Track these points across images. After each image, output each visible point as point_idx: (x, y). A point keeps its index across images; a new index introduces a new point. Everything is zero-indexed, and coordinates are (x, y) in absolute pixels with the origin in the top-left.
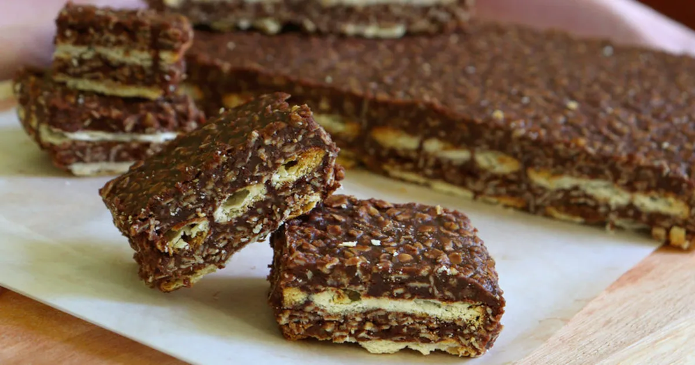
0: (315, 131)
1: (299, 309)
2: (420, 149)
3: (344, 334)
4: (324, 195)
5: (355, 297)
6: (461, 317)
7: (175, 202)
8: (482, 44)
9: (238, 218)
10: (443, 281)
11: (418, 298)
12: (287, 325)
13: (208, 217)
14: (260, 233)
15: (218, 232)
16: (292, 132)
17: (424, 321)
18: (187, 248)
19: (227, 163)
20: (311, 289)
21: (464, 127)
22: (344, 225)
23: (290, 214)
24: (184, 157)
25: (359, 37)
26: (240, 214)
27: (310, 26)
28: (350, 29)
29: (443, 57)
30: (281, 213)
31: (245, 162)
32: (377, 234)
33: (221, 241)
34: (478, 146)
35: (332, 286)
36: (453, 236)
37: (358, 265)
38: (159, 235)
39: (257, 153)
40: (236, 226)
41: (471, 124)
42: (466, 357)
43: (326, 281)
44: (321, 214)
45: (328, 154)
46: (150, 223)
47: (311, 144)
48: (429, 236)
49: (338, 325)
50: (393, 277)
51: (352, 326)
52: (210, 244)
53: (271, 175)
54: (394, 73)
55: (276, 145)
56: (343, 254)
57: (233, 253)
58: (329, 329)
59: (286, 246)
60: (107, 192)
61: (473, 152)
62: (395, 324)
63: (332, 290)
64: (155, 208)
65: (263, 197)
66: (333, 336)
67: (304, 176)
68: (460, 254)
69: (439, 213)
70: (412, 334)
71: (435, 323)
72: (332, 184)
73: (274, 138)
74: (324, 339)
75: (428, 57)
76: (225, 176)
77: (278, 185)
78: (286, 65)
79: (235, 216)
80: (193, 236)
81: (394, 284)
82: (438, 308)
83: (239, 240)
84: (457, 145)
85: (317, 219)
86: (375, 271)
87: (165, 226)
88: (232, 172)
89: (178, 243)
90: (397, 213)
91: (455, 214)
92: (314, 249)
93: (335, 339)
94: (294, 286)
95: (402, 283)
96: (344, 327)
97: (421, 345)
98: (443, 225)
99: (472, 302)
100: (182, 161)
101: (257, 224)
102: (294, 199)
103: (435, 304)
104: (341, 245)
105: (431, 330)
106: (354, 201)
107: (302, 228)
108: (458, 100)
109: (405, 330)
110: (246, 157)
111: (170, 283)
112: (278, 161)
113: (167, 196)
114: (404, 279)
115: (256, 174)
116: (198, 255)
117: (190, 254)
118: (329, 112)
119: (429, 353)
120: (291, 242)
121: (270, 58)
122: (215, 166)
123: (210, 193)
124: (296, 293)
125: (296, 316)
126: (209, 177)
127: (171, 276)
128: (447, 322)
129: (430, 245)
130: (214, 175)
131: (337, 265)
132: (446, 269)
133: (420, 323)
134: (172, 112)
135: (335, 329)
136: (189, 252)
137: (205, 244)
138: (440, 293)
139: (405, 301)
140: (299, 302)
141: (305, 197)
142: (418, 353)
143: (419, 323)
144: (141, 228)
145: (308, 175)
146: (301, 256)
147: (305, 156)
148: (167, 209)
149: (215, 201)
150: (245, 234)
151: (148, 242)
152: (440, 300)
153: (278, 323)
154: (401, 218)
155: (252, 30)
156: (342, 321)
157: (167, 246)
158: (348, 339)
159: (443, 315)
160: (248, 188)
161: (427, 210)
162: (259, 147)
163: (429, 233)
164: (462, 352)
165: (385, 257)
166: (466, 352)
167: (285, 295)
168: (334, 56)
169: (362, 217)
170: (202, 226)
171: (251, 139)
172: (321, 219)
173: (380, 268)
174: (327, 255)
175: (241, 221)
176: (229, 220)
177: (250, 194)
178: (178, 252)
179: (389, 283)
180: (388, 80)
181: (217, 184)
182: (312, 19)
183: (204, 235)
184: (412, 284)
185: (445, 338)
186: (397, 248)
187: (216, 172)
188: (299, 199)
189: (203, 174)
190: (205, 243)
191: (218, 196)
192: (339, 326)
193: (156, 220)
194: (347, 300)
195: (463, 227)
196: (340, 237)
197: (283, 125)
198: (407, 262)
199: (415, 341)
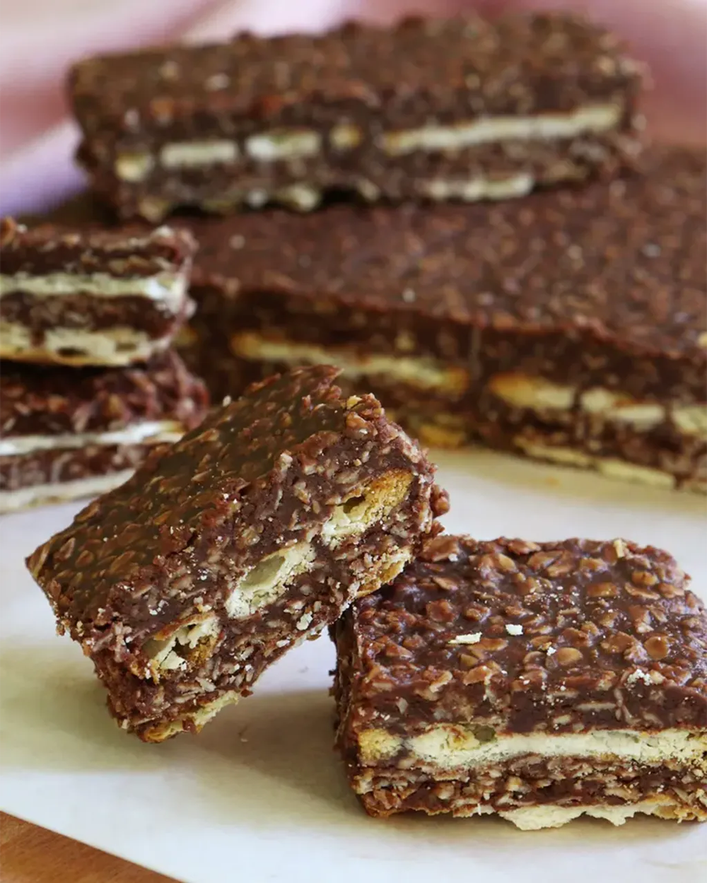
0: (391, 441)
1: (388, 765)
2: (576, 408)
3: (472, 801)
4: (416, 549)
5: (486, 735)
6: (675, 755)
7: (156, 591)
8: (666, 195)
9: (269, 607)
10: (639, 698)
11: (597, 729)
12: (371, 794)
13: (216, 611)
14: (309, 628)
15: (236, 635)
16: (351, 449)
17: (610, 769)
18: (184, 667)
19: (241, 514)
20: (406, 729)
21: (649, 367)
22: (456, 598)
23: (358, 590)
24: (166, 498)
25: (455, 202)
26: (272, 599)
27: (369, 190)
28: (439, 189)
29: (601, 229)
30: (344, 590)
31: (272, 508)
32: (516, 612)
33: (242, 648)
34: (677, 396)
35: (443, 720)
36: (651, 602)
37: (487, 681)
38: (132, 651)
39: (293, 492)
40: (265, 621)
41: (661, 360)
42: (690, 821)
43: (432, 713)
44: (414, 579)
45: (417, 479)
46: (114, 632)
47: (386, 465)
48: (607, 605)
49: (460, 787)
50: (550, 697)
51: (485, 787)
52: (224, 656)
53: (321, 526)
54: (520, 271)
55: (324, 473)
56: (458, 662)
57: (265, 668)
58: (444, 795)
59: (357, 652)
60: (39, 567)
61: (668, 410)
62: (560, 777)
63: (445, 728)
64: (120, 604)
65: (310, 566)
66: (452, 806)
67: (378, 522)
68: (665, 639)
69: (620, 554)
70: (592, 791)
71: (631, 770)
72: (429, 529)
73: (319, 461)
74: (438, 812)
75: (577, 232)
76: (240, 536)
77: (334, 543)
78: (334, 274)
79: (263, 603)
80: (193, 646)
81: (552, 708)
82: (633, 742)
83: (275, 645)
84: (639, 397)
85: (410, 590)
86: (517, 689)
87: (141, 634)
88: (251, 528)
89: (167, 660)
90: (546, 561)
91: (650, 552)
92: (407, 655)
93: (457, 810)
94: (377, 727)
95: (566, 706)
96: (471, 788)
97: (609, 808)
98: (629, 577)
99: (693, 729)
100: (163, 506)
101: (303, 614)
102: (363, 563)
103: (627, 735)
104: (453, 642)
105: (626, 782)
106: (469, 544)
107: (383, 614)
108: (635, 316)
109: (578, 786)
110: (274, 501)
111: (160, 728)
112: (330, 501)
113: (140, 582)
114: (569, 700)
115: (294, 528)
116: (205, 677)
117: (191, 677)
118: (414, 354)
119: (624, 821)
120: (365, 646)
121: (305, 261)
122: (220, 521)
123: (216, 568)
124: (381, 738)
125: (385, 778)
126: (211, 542)
127: (161, 719)
128: (651, 765)
129: (610, 624)
130: (220, 538)
131: (449, 684)
132: (642, 675)
133: (605, 772)
134: (150, 388)
135: (455, 794)
136: (188, 674)
137: (215, 657)
138: (635, 718)
139: (574, 735)
140: (388, 754)
141: (383, 558)
142: (604, 822)
143: (603, 772)
144: (101, 642)
145: (384, 519)
146: (385, 676)
147: (377, 487)
148: (142, 603)
149: (226, 582)
150: (284, 633)
151: (114, 664)
152: (636, 728)
153: (354, 791)
154: (555, 571)
155: (272, 206)
156: (467, 779)
157: (149, 668)
158: (480, 810)
159: (644, 754)
160: (281, 553)
161: (599, 549)
162: (295, 480)
163: (607, 599)
164: (682, 815)
165: (532, 661)
166: (689, 814)
167: (361, 744)
168: (416, 246)
169: (487, 578)
170: (208, 626)
171: (279, 467)
172: (415, 589)
173: (526, 682)
174: (431, 668)
175: (275, 611)
176: (253, 612)
177: (286, 562)
178: (168, 677)
179: (544, 707)
180: (511, 285)
181: (227, 551)
182: (373, 179)
183: (212, 642)
184: (585, 707)
185: (651, 793)
186: (553, 638)
187: (223, 531)
188: (373, 562)
189: (200, 537)
190: (214, 655)
191: (229, 572)
192: (462, 788)
193: (124, 625)
194: (472, 741)
195: (664, 578)
196: (450, 624)
197: (335, 438)
198: (574, 665)
199: (598, 802)
